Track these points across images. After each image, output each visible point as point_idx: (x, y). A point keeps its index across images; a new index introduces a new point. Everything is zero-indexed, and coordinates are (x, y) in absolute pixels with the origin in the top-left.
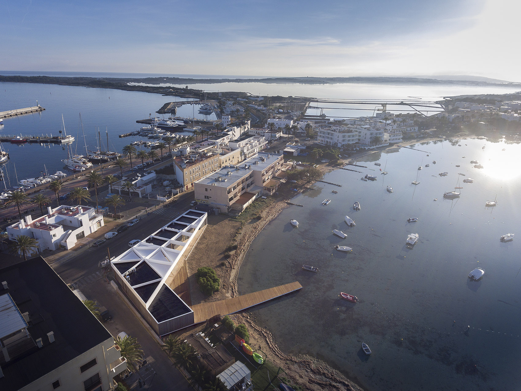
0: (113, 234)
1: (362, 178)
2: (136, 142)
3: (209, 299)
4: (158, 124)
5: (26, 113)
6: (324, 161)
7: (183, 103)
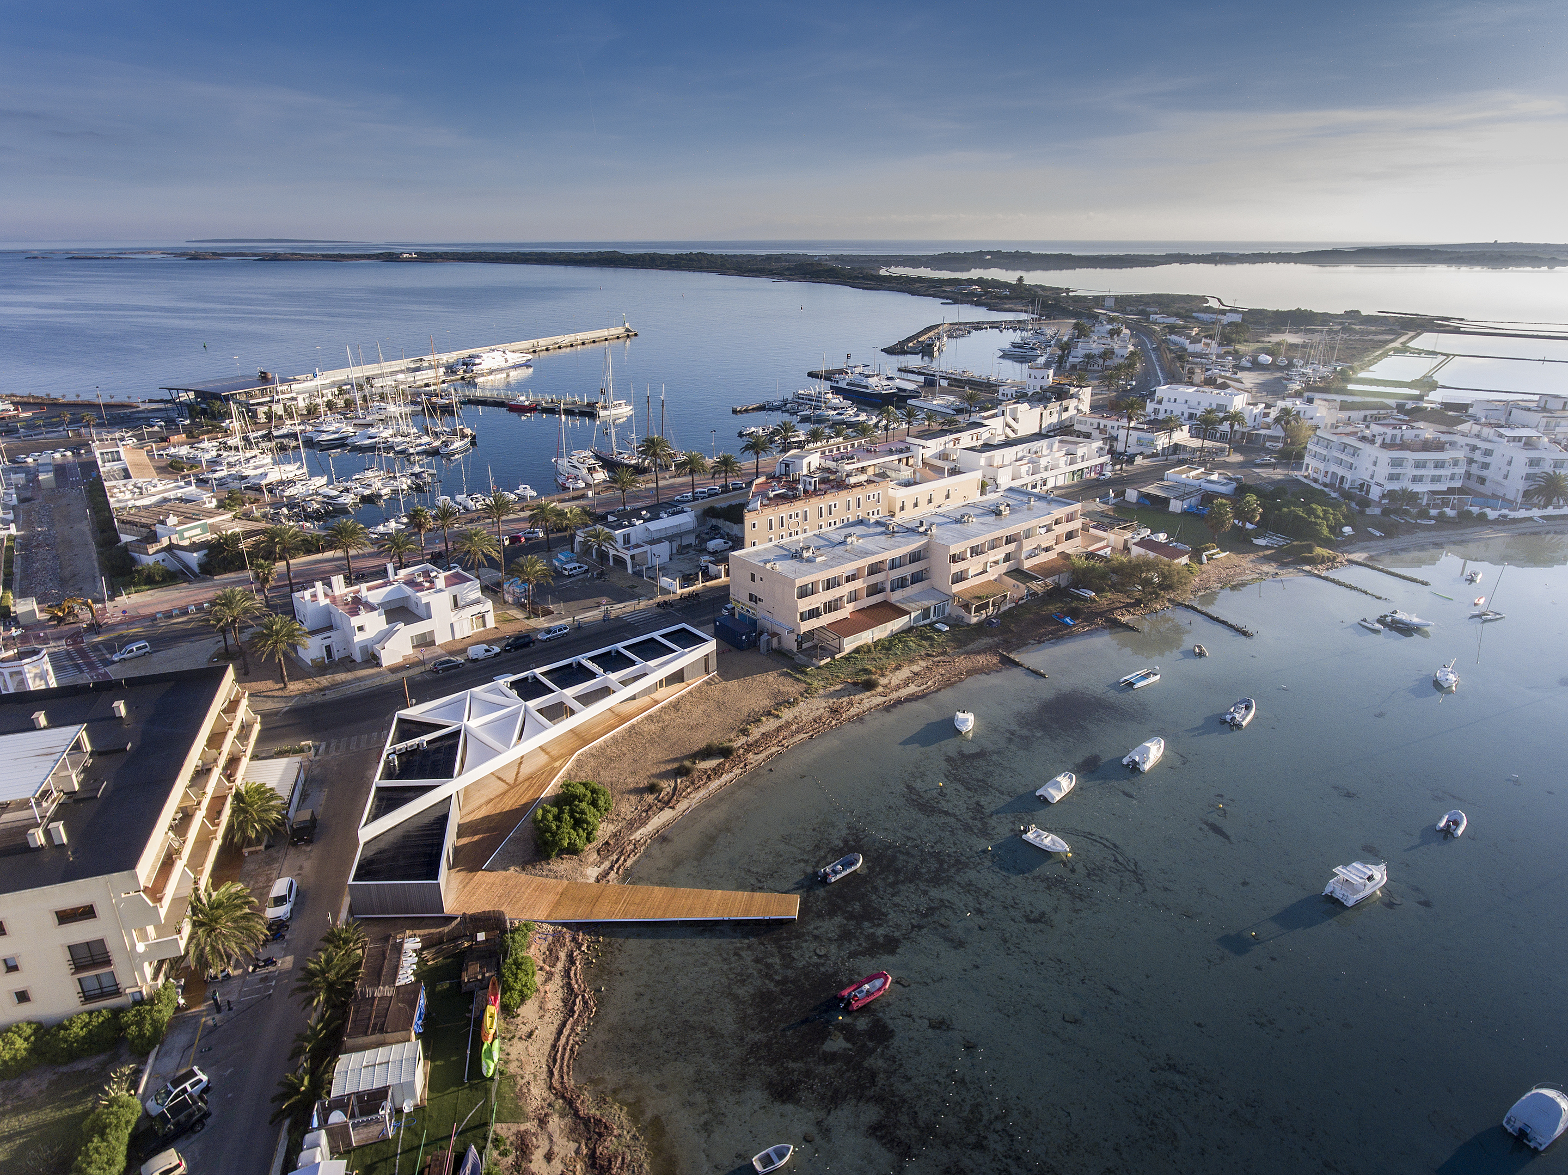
0: (487, 651)
1: (1365, 620)
2: (753, 429)
3: (534, 867)
4: (848, 384)
5: (594, 342)
6: (1261, 542)
7: (978, 326)
